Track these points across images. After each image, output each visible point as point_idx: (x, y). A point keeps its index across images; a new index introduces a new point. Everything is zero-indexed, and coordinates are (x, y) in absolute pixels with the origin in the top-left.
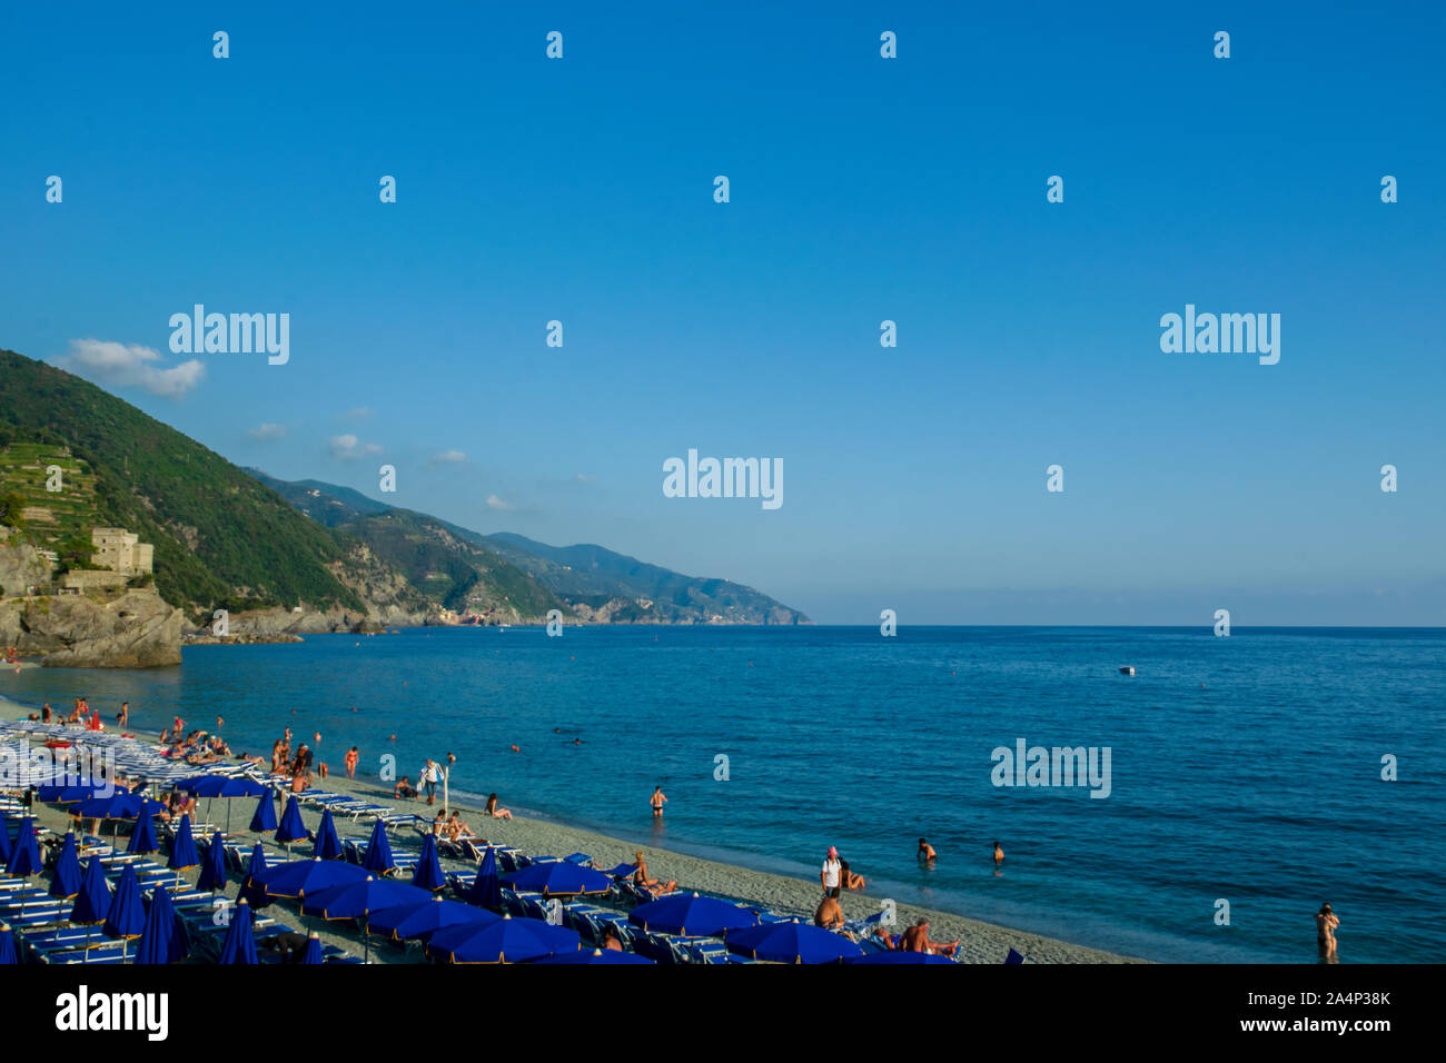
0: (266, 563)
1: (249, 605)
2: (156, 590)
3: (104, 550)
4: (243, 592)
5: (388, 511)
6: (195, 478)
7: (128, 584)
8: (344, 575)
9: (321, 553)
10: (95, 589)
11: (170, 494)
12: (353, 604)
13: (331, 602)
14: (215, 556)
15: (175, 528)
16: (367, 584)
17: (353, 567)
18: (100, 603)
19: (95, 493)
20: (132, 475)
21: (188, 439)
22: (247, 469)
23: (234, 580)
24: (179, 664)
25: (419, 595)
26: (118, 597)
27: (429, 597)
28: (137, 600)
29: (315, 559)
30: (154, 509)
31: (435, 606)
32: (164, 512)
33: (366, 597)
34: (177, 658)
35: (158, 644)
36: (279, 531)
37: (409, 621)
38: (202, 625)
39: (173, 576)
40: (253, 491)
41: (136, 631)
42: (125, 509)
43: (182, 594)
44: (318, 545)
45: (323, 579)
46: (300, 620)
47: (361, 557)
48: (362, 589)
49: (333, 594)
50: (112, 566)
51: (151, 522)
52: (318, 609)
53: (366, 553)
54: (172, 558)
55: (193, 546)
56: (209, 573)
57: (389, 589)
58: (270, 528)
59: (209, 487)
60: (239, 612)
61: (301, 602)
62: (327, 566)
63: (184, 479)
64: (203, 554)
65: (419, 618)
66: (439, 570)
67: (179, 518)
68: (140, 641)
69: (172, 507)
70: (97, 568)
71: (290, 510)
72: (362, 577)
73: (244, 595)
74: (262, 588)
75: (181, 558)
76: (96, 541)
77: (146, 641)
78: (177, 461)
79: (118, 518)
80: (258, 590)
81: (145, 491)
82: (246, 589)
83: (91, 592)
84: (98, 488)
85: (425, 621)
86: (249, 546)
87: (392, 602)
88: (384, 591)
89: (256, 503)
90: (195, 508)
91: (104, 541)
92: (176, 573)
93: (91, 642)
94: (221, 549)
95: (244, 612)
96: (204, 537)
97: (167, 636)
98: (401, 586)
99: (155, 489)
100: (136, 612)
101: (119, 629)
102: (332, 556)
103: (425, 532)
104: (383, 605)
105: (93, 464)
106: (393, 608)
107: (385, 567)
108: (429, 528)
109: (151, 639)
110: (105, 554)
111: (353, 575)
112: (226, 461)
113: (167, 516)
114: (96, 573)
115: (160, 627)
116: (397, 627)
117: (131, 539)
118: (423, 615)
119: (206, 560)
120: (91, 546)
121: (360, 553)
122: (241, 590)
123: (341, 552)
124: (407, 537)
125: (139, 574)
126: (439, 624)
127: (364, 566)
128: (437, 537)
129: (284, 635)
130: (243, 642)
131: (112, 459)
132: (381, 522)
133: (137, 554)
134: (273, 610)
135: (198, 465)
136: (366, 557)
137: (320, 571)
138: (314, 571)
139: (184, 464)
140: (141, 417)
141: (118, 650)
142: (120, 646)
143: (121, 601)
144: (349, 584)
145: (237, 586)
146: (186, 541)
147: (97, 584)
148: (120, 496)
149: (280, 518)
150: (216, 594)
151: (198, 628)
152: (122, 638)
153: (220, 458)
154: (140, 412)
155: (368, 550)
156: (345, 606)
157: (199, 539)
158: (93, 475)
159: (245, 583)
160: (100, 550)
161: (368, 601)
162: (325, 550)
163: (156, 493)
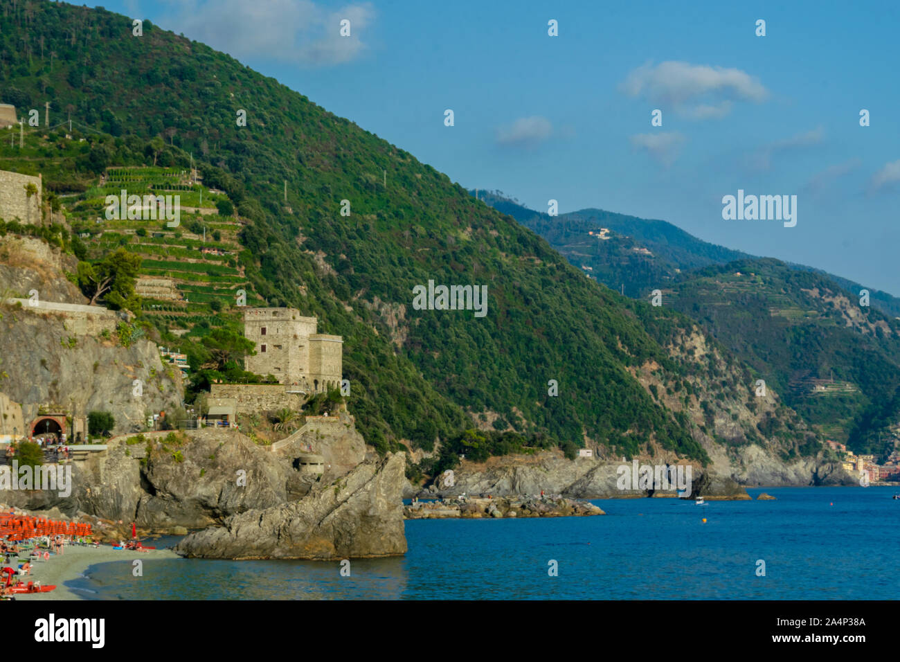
0: (523, 366)
1: (499, 446)
2: (349, 418)
3: (263, 349)
4: (486, 422)
5: (738, 263)
6: (397, 214)
7: (303, 407)
8: (661, 386)
9: (620, 345)
10: (252, 417)
11: (358, 244)
12: (680, 443)
13: (641, 440)
14: (436, 355)
15: (368, 306)
16: (704, 405)
17: (676, 371)
18: (262, 443)
19: (241, 248)
20: (296, 214)
21: (383, 144)
22: (483, 193)
23: (470, 398)
24: (402, 556)
25: (802, 425)
26: (289, 431)
27: (819, 427)
28: (320, 437)
29: (609, 357)
30: (334, 274)
31: (833, 445)
32: (350, 278)
33: (703, 429)
34: (400, 545)
35: (365, 517)
36: (544, 307)
37: (784, 477)
38: (422, 482)
39: (372, 393)
40: (494, 233)
41: (330, 492)
42: (289, 276)
43: (386, 425)
44: (613, 332)
45: (624, 397)
46: (590, 473)
47: (691, 352)
48: (695, 413)
49: (643, 425)
50: (279, 376)
51: (331, 298)
52: (619, 453)
53: (698, 343)
54: (368, 362)
55: (398, 339)
56: (429, 385)
57: (745, 414)
58: (527, 302)
59: (421, 230)
60: (483, 459)
61: (587, 439)
62: (630, 370)
63: (379, 215)
64: (417, 352)
65: (802, 469)
66: (838, 377)
67: (375, 288)
68: (336, 512)
69: (362, 269)
70: (253, 380)
71: (561, 267)
72: (692, 390)
73: (488, 428)
74: (519, 414)
75: (383, 360)
76: (250, 333)
77: (347, 512)
78: (368, 186)
79: (278, 292)
80: (512, 419)
81: (318, 241)
82: (491, 416)
83: (248, 422)
84: (244, 238)
85: (815, 475)
86: (493, 336)
87: (750, 438)
88: (735, 417)
89: (503, 258)
90: (399, 270)
91: (264, 331)
92: (374, 388)
93: (257, 513)
94: (445, 343)
95: (492, 459)
96: (417, 321)
97: (381, 504)
98: (768, 408)
99: (334, 237)
100: (319, 459)
101: (297, 491)
102: (638, 353)
103: (806, 302)
104: (734, 445)
105: (235, 197)
106: (754, 450)
107: (736, 371)
108: (815, 293)
109: (354, 505)
110: (266, 355)
111: (677, 388)
112: (447, 179)
113: (355, 285)
114: (253, 389)
115: (369, 486)
116: (762, 487)
117: (305, 327)
118: (812, 465)
119: (422, 363)
120: (243, 341)
121: (688, 345)
122: (484, 418)
123: (654, 344)
124: (773, 313)
125: (321, 389)
126: (842, 483)
127: (695, 369)
128: (830, 310)
129: (569, 502)
130: (498, 514)
131: (263, 187)
132: (726, 284)
133: (317, 354)
134: (542, 455)
135: (402, 191)
136: (699, 352)
137: (620, 381)
138: (607, 382)
139: (379, 189)
140: (306, 109)
141: (301, 528)
142: (305, 520)
143: (294, 439)
144: (672, 404)
145: (476, 410)
146: (388, 329)
147: (255, 408)
148: (279, 253)
149: (545, 283)
150: (443, 425)
151: (417, 488)
152: (308, 506)
153: (437, 175)
154: (304, 99)
155: (702, 338)
156: (666, 447)
157: (409, 326)
158: (237, 218)
159: (488, 405)
160: (258, 348)
161: (709, 438)
162: (626, 340)
163: (335, 242)
